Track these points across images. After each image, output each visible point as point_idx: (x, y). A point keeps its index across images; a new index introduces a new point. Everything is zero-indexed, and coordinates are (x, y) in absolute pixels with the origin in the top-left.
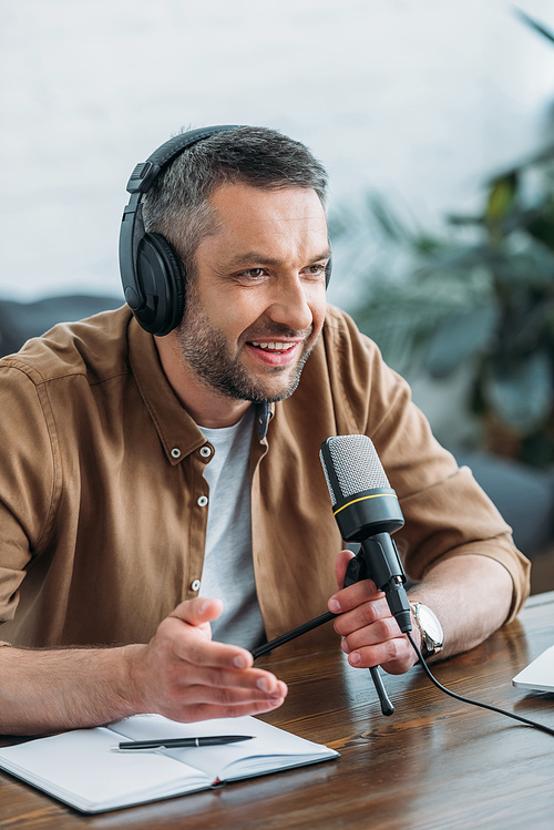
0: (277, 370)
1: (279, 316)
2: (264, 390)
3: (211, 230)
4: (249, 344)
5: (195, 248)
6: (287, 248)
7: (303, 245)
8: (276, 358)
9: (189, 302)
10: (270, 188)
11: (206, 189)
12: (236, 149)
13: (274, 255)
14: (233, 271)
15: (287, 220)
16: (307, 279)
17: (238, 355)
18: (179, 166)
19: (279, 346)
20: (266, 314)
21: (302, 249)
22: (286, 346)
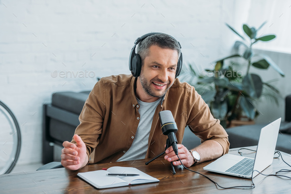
0: (159, 90)
1: (160, 78)
2: (155, 94)
3: (148, 55)
4: (152, 82)
5: (144, 58)
6: (164, 62)
7: (169, 62)
8: (159, 88)
9: (142, 71)
10: (163, 48)
11: (149, 46)
12: (158, 38)
13: (161, 63)
15: (166, 56)
16: (169, 71)
17: (150, 85)
18: (145, 40)
19: (160, 85)
20: (157, 76)
21: (168, 63)
22: (162, 85)
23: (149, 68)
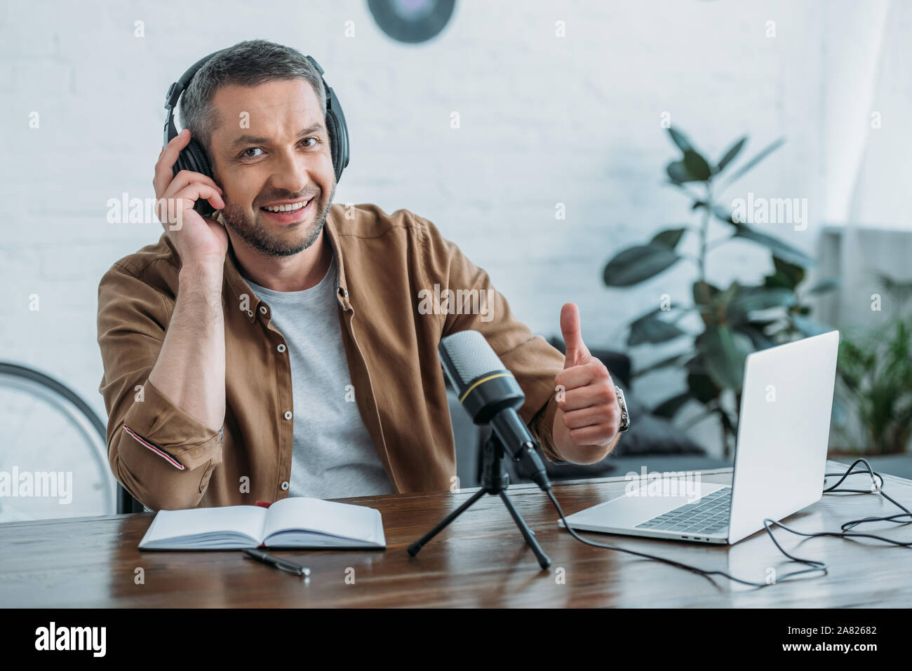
1: (278, 184)
2: (284, 243)
3: (216, 125)
4: (263, 209)
6: (275, 129)
12: (227, 59)
14: (236, 154)
15: (271, 106)
17: (258, 220)
19: (289, 208)
20: (268, 183)
21: (287, 126)
22: (296, 207)
23: (235, 166)
